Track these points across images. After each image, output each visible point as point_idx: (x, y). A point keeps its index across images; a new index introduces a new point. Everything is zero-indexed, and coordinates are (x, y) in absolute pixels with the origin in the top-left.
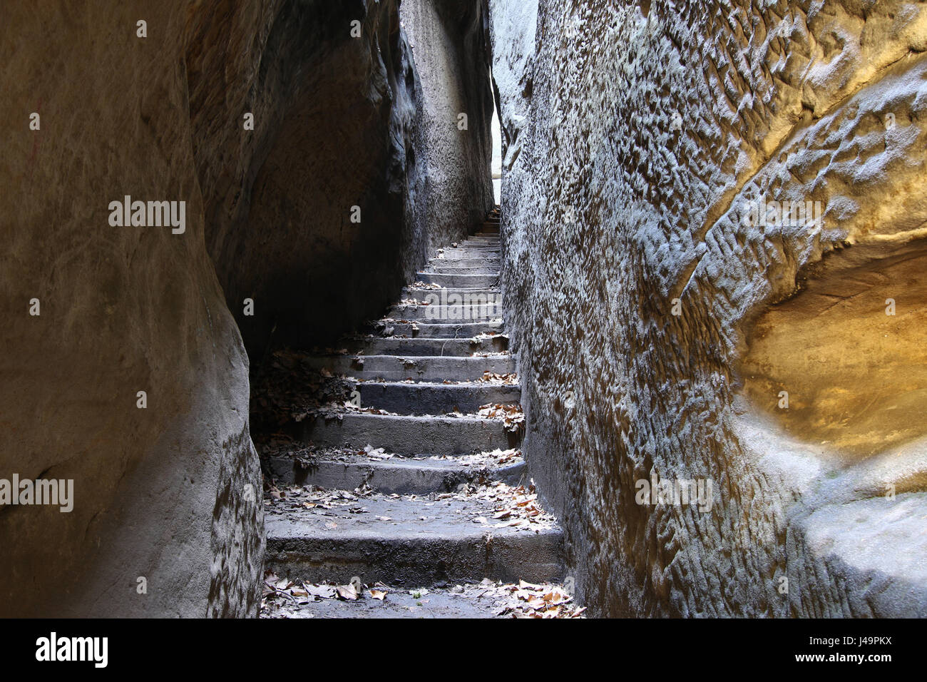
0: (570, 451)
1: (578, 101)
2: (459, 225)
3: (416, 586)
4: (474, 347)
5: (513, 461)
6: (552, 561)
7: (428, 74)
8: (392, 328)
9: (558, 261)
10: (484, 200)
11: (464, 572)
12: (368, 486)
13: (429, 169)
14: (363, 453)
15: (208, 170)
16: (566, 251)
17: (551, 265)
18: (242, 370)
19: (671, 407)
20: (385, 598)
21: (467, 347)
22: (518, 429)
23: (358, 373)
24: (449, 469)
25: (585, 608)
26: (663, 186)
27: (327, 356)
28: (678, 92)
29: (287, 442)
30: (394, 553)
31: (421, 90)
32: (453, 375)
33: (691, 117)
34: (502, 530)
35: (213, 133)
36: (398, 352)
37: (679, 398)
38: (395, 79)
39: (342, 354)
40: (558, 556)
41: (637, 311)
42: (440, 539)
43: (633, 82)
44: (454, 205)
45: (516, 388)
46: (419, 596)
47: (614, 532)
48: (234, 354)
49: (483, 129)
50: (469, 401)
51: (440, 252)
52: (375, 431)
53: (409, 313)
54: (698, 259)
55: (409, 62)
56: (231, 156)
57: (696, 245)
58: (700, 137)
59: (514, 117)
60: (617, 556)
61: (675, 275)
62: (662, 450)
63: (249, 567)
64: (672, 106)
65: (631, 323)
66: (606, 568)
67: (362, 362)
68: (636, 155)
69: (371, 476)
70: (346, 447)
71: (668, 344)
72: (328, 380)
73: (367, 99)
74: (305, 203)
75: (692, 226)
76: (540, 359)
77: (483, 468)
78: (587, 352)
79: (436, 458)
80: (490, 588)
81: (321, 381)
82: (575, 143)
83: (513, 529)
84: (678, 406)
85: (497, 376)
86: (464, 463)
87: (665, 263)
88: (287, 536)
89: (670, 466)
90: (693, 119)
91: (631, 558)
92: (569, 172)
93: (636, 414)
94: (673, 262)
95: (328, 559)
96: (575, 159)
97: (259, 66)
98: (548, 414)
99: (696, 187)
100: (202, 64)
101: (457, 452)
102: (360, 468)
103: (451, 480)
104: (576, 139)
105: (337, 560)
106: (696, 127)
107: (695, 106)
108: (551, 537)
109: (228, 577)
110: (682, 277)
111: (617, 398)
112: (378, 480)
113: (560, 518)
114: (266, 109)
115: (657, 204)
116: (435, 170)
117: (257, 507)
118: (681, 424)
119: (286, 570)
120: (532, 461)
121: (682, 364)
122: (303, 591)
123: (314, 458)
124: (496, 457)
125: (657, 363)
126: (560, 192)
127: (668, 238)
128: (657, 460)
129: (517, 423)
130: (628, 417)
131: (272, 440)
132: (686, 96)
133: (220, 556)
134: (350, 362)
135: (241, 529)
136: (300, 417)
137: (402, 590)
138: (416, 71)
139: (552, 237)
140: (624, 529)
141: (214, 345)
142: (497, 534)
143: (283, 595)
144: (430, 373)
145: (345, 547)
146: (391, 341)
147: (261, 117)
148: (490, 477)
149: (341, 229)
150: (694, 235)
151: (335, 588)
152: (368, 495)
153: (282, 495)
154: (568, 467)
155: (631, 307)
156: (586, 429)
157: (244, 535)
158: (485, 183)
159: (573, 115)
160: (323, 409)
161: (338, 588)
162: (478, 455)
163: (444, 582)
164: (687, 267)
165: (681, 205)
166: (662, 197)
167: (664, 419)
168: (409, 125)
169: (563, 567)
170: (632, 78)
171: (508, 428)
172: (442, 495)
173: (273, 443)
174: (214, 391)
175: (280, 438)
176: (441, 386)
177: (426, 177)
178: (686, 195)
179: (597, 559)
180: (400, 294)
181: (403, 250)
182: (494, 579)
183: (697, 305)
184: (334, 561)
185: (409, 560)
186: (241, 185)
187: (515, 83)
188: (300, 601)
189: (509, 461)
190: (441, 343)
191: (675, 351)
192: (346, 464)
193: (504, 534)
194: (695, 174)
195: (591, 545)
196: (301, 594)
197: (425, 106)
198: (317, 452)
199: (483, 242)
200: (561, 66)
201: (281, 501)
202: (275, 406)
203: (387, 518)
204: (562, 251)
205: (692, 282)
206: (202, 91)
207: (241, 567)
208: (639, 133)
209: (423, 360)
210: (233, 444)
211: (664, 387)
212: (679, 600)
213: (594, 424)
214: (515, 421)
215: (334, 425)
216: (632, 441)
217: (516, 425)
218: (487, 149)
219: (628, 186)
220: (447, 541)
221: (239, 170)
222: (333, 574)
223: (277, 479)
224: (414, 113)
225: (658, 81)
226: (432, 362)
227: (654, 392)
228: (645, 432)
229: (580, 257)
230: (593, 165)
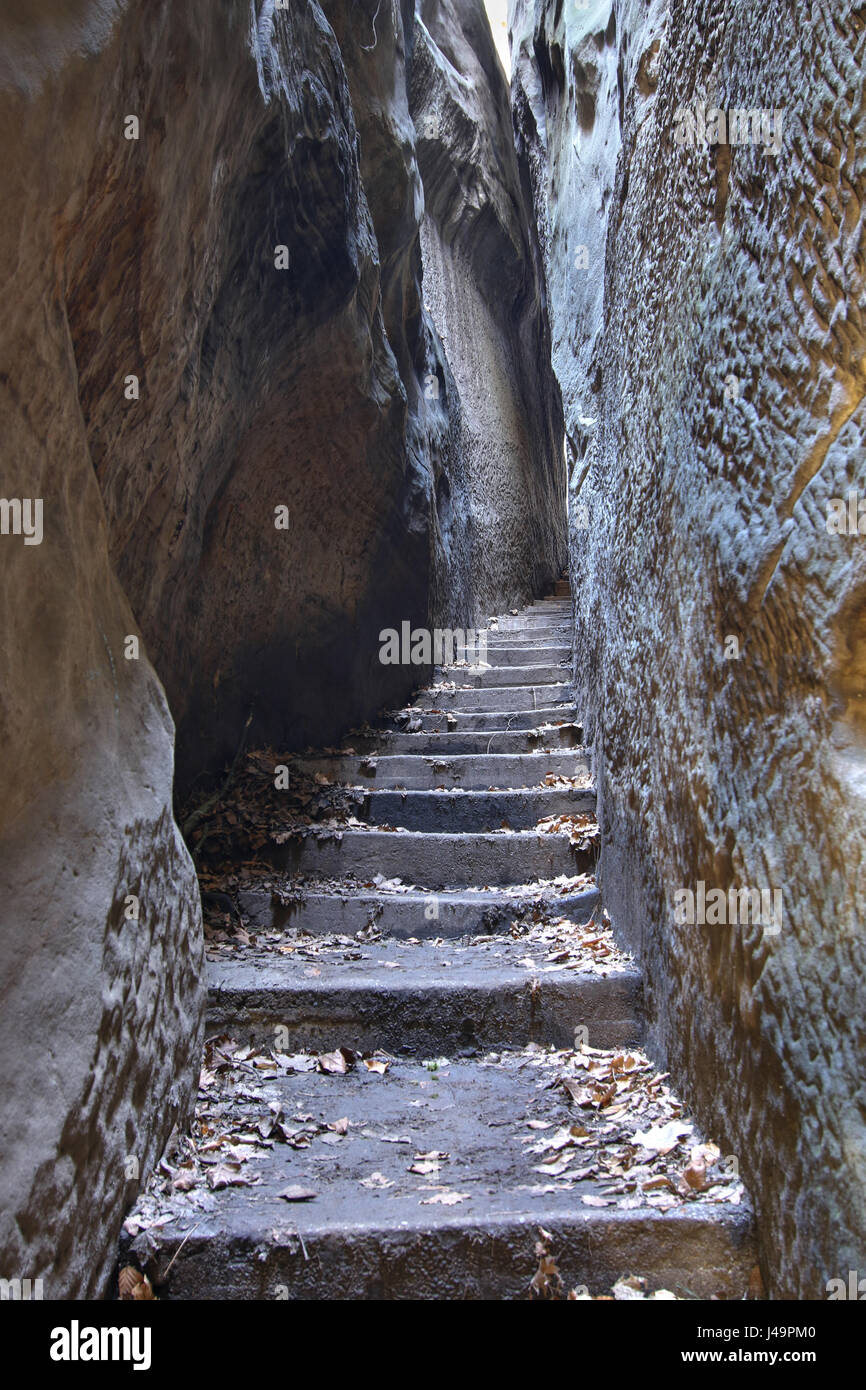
0: (647, 856)
1: (649, 373)
2: (520, 584)
3: (432, 1055)
4: (533, 742)
5: (582, 889)
6: (627, 1016)
7: (469, 376)
8: (419, 721)
9: (630, 598)
10: (555, 550)
11: (501, 1034)
12: (375, 927)
13: (473, 506)
14: (371, 885)
15: (129, 482)
16: (638, 582)
17: (623, 606)
18: (163, 737)
19: (756, 756)
20: (387, 1071)
21: (524, 742)
22: (591, 846)
23: (369, 781)
24: (490, 902)
25: (667, 1074)
26: (740, 451)
27: (325, 758)
28: (756, 319)
29: (266, 873)
30: (401, 1007)
31: (457, 397)
32: (502, 780)
33: (772, 348)
34: (557, 974)
35: (132, 428)
36: (426, 752)
37: (766, 742)
38: (415, 379)
39: (346, 755)
40: (636, 1010)
41: (714, 632)
42: (465, 988)
43: (706, 324)
44: (511, 556)
45: (589, 792)
46: (436, 1068)
47: (696, 955)
48: (149, 713)
49: (552, 451)
50: (524, 813)
51: (493, 622)
52: (388, 854)
53: (444, 700)
54: (784, 542)
55: (436, 356)
56: (163, 464)
57: (781, 523)
58: (784, 374)
59: (582, 420)
60: (701, 988)
61: (755, 569)
62: (747, 820)
63: (177, 1012)
64: (750, 339)
65: (706, 652)
66: (689, 1010)
67: (374, 765)
68: (710, 420)
69: (379, 914)
70: (347, 877)
71: (749, 668)
72: (323, 788)
73: (369, 400)
74: (288, 547)
75: (776, 499)
76: (612, 740)
77: (537, 899)
78: (663, 712)
79: (475, 890)
80: (538, 1055)
81: (315, 790)
82: (647, 430)
83: (572, 972)
84: (765, 753)
85: (565, 779)
86: (513, 894)
87: (743, 555)
88: (250, 987)
89: (756, 840)
90: (775, 352)
91: (716, 987)
92: (641, 473)
93: (715, 777)
94: (752, 552)
95: (308, 1019)
96: (647, 453)
97: (194, 336)
98: (623, 815)
99: (780, 443)
100: (101, 320)
101: (504, 882)
102: (364, 903)
103: (493, 917)
104: (648, 425)
105: (320, 1020)
106: (779, 362)
107: (777, 333)
108: (624, 981)
109: (135, 1014)
110: (764, 570)
111: (693, 760)
112: (389, 919)
113: (638, 956)
114: (217, 406)
115: (733, 478)
116: (482, 507)
117: (192, 933)
118: (769, 777)
119: (249, 1035)
120: (607, 886)
121: (768, 694)
122: (270, 1062)
123: (298, 891)
124: (558, 886)
125: (738, 699)
126: (630, 503)
127: (747, 521)
128: (742, 835)
129: (589, 838)
130: (706, 784)
131: (243, 869)
132: (766, 322)
133: (120, 983)
134: (357, 766)
135: (161, 954)
136: (281, 838)
137: (412, 1061)
138: (449, 372)
139: (622, 567)
140: (708, 946)
141: (117, 697)
142: (547, 980)
143: (243, 1067)
144: (471, 778)
145: (331, 1001)
146: (417, 738)
147: (210, 417)
148: (549, 912)
149: (342, 583)
150: (779, 510)
151: (316, 1059)
152: (376, 940)
153: (252, 939)
154: (645, 880)
155: (706, 629)
156: (664, 820)
157: (165, 964)
158: (556, 525)
159: (644, 394)
160: (315, 827)
161: (320, 1058)
162: (535, 884)
163: (471, 1050)
164: (770, 555)
165: (762, 473)
166: (740, 467)
167: (749, 776)
168: (438, 442)
169: (643, 1025)
170: (704, 318)
171: (576, 845)
172: (478, 937)
173: (245, 873)
174: (113, 756)
175: (255, 867)
176: (484, 793)
177: (468, 517)
178: (769, 458)
179: (679, 1001)
180: (432, 676)
181: (433, 614)
182: (544, 1042)
183: (784, 605)
184: (315, 1022)
185: (421, 1017)
186: (185, 511)
187: (581, 375)
188: (266, 1074)
189: (576, 889)
190: (487, 738)
191: (759, 676)
192: (345, 898)
193: (557, 979)
194: (779, 426)
195: (672, 982)
196: (268, 1067)
197: (464, 421)
198: (306, 884)
199: (554, 607)
200: (630, 332)
201: (250, 947)
202: (248, 823)
203: (393, 965)
204: (634, 583)
205: (777, 575)
206: (106, 362)
207: (160, 1007)
208: (713, 389)
209: (458, 760)
210: (143, 832)
211: (747, 730)
212: (771, 1028)
213: (671, 809)
214: (586, 835)
215: (330, 848)
216: (711, 817)
217: (587, 841)
218: (558, 479)
219: (702, 465)
220: (476, 991)
221: (181, 489)
222: (316, 1041)
223: (247, 921)
224: (447, 427)
225: (733, 312)
226: (473, 762)
227: (737, 741)
228: (726, 799)
229: (653, 584)
230: (664, 453)
